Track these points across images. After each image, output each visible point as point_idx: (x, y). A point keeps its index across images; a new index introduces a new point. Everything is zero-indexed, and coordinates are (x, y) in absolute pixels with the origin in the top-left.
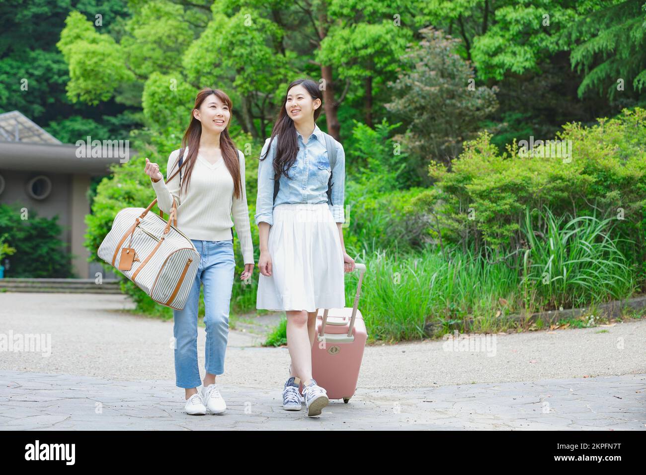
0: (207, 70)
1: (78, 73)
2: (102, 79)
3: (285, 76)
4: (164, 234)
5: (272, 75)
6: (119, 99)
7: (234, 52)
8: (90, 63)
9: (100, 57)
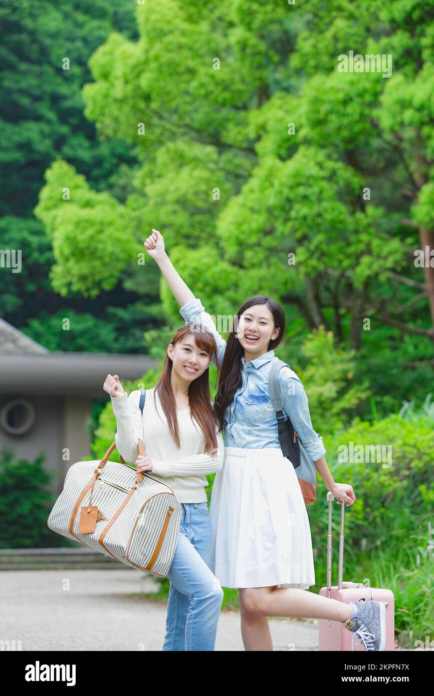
0: (253, 239)
1: (67, 251)
2: (101, 258)
3: (369, 245)
4: (137, 483)
5: (349, 244)
6: (128, 285)
7: (293, 214)
8: (83, 237)
9: (98, 227)
